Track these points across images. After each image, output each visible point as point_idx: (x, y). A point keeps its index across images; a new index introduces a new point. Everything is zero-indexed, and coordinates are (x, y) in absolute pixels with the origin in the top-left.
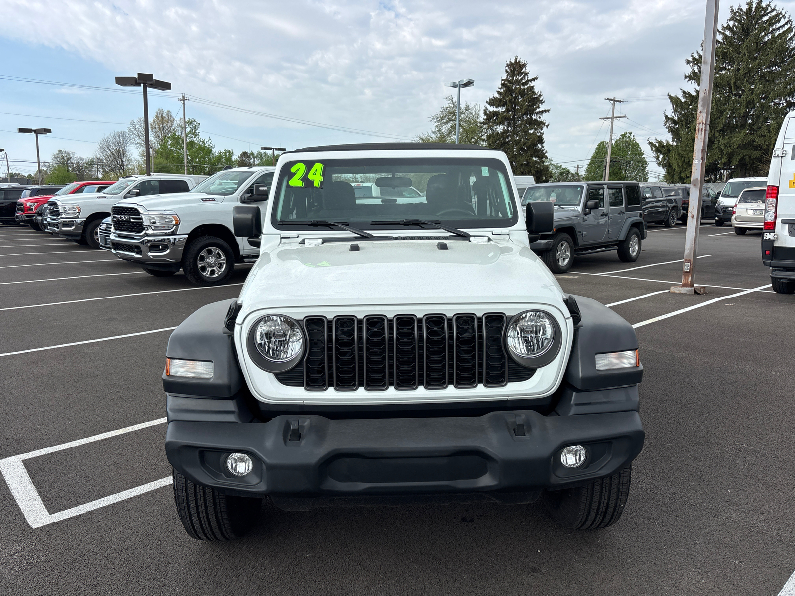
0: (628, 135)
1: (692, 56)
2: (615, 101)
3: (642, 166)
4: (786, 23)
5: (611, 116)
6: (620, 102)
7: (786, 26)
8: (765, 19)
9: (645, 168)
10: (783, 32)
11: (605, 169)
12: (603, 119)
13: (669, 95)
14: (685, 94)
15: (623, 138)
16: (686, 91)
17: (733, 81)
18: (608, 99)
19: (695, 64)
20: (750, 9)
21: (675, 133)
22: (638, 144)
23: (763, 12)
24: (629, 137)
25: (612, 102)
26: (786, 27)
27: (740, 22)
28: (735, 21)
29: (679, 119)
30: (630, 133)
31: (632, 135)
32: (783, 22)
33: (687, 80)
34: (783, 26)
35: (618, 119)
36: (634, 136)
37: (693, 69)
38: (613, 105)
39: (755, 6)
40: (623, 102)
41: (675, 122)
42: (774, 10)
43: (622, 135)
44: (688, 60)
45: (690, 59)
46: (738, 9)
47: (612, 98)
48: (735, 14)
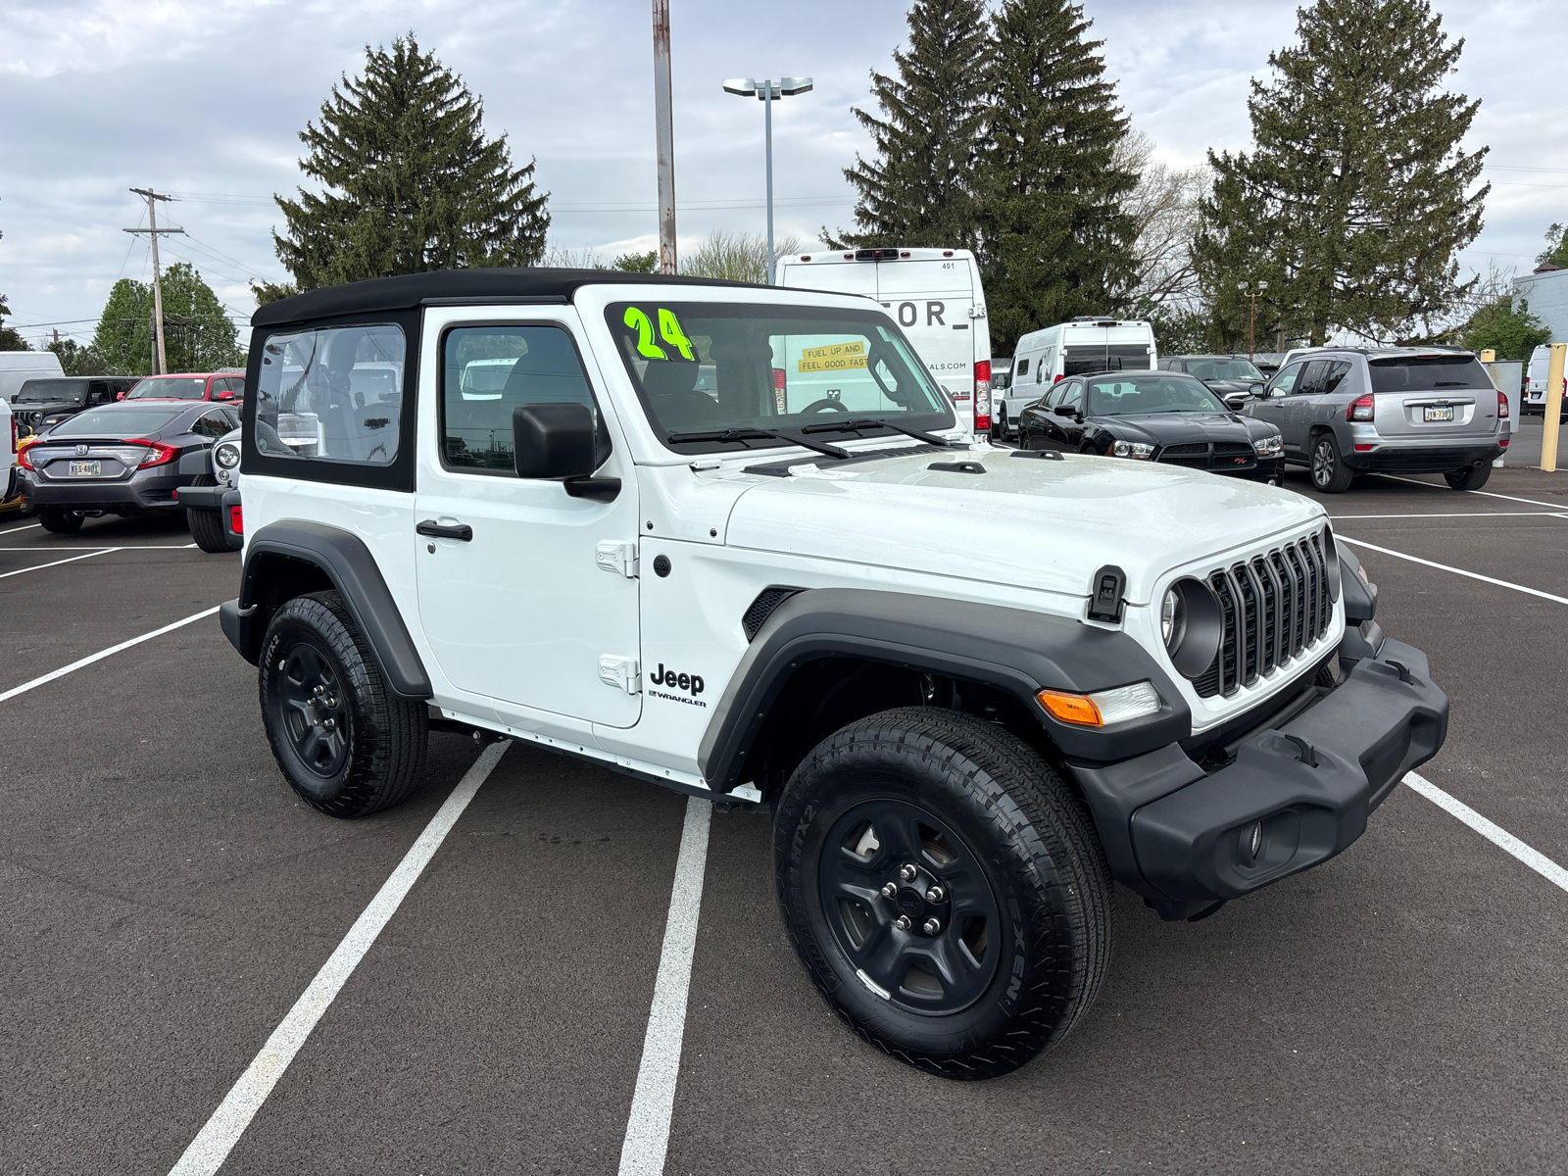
0: (183, 269)
1: (310, 127)
2: (154, 196)
3: (226, 334)
4: (461, 95)
5: (149, 227)
6: (163, 198)
7: (461, 99)
8: (428, 80)
9: (233, 337)
10: (460, 108)
11: (155, 340)
12: (132, 231)
13: (276, 198)
14: (309, 199)
15: (174, 275)
16: (309, 193)
17: (395, 186)
18: (137, 191)
19: (318, 143)
20: (400, 57)
21: (300, 271)
22: (208, 290)
23: (422, 69)
24: (186, 274)
25: (147, 198)
26: (463, 102)
27: (387, 77)
28: (376, 74)
29: (303, 245)
30: (189, 266)
31: (193, 270)
32: (455, 92)
33: (306, 171)
34: (457, 99)
35: (166, 234)
36: (197, 272)
37: (315, 153)
38: (151, 204)
39: (407, 53)
40: (170, 200)
41: (295, 250)
42: (439, 68)
43: (171, 269)
44: (303, 134)
45: (307, 132)
46: (380, 53)
47: (147, 190)
48: (375, 61)
